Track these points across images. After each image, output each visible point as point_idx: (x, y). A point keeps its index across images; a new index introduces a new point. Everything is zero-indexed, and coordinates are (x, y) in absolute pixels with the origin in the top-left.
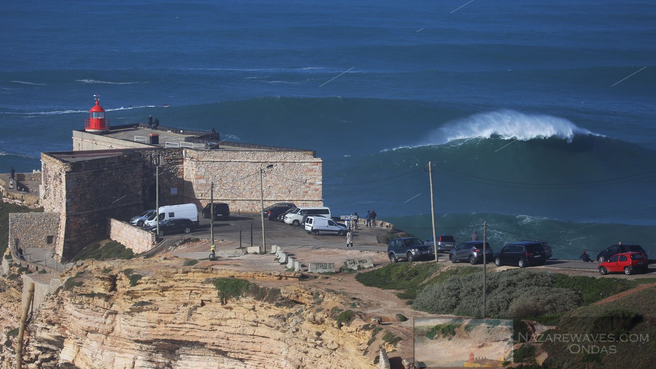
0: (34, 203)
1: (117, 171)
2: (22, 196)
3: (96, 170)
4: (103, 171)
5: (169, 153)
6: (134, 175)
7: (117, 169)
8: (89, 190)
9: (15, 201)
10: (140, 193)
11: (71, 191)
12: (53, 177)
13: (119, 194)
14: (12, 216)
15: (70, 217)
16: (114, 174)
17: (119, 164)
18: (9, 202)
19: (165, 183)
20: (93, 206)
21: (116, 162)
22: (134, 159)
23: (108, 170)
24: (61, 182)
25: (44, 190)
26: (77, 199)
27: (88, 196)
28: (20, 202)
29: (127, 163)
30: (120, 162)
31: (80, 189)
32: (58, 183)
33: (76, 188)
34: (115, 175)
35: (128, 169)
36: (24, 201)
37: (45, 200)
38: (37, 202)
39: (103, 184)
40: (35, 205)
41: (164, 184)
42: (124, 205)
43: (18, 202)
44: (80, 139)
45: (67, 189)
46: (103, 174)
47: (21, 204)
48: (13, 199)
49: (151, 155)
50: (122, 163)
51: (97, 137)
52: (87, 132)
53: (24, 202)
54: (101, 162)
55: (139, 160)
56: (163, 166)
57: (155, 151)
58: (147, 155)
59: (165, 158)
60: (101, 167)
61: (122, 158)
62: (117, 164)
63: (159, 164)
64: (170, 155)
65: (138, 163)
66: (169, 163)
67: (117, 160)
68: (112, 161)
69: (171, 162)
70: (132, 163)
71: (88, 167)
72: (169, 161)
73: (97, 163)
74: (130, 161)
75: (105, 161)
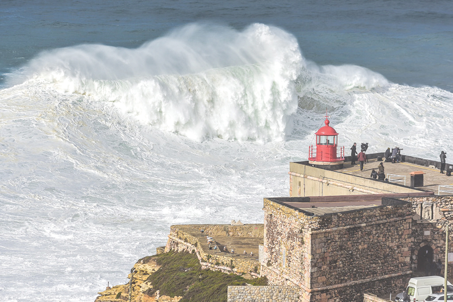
0: (251, 272)
1: (378, 228)
2: (232, 261)
3: (351, 226)
4: (360, 227)
5: (446, 202)
6: (400, 233)
7: (379, 225)
8: (342, 254)
9: (220, 267)
10: (408, 260)
11: (317, 256)
12: (285, 235)
13: (379, 261)
14: (232, 290)
15: (315, 293)
16: (374, 232)
17: (382, 217)
18: (211, 269)
19: (439, 245)
20: (346, 278)
21: (377, 215)
22: (401, 211)
23: (366, 226)
24: (303, 243)
25: (269, 254)
26: (325, 267)
27: (340, 264)
28: (229, 269)
29: (392, 216)
30: (383, 216)
31: (329, 253)
32: (296, 243)
33: (324, 252)
34: (375, 235)
35: (393, 226)
36: (233, 267)
37: (270, 268)
38: (256, 270)
39: (360, 247)
40: (252, 274)
41: (438, 247)
42: (387, 276)
43: (225, 269)
44: (302, 176)
45: (313, 253)
46: (360, 233)
47: (229, 271)
48: (218, 264)
49: (422, 204)
50: (385, 217)
51: (329, 174)
52: (311, 165)
53: (235, 270)
54: (357, 215)
55: (408, 213)
56: (437, 220)
57: (427, 199)
58: (417, 205)
59: (441, 209)
60: (358, 222)
61: (385, 210)
62: (378, 218)
63: (432, 218)
64: (447, 205)
65: (407, 217)
66: (446, 216)
67: (379, 212)
68: (371, 213)
69: (449, 215)
70: (399, 216)
71: (341, 222)
72: (445, 213)
73: (353, 216)
74: (395, 214)
75: (362, 214)
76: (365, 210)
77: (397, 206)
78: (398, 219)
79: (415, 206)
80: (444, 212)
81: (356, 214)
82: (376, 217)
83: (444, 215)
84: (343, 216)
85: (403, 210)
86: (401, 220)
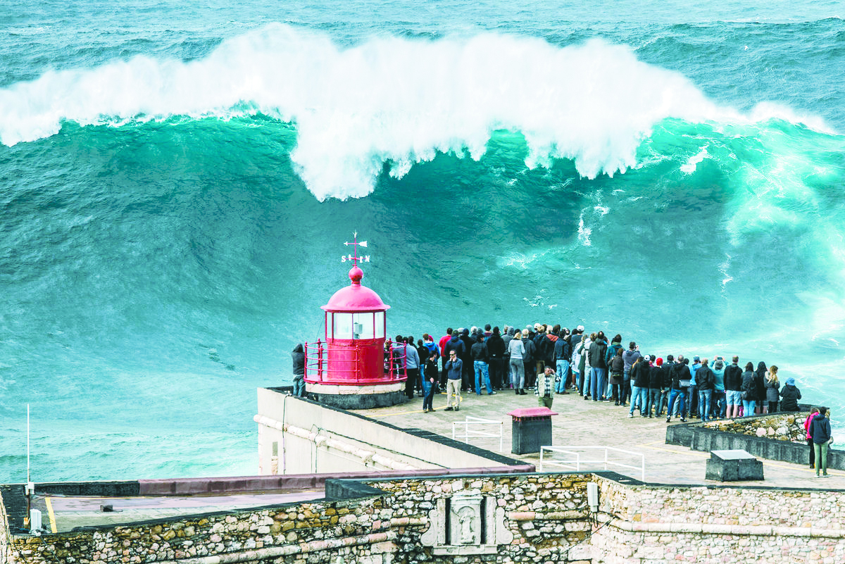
5: (526, 492)
17: (281, 538)
21: (264, 530)
22: (350, 518)
29: (318, 534)
30: (285, 532)
44: (280, 426)
49: (448, 499)
50: (293, 536)
54: (190, 530)
55: (377, 525)
56: (499, 547)
57: (467, 485)
58: (434, 502)
59: (511, 515)
60: (193, 551)
61: (293, 516)
62: (269, 540)
63: (483, 541)
64: (532, 502)
65: (372, 537)
66: (529, 534)
67: (271, 521)
68: (242, 526)
69: (537, 533)
70: (345, 534)
71: (126, 552)
72: (525, 526)
73: (172, 534)
74: (330, 526)
75: (208, 526)
76: (219, 515)
77: (338, 505)
78: (338, 543)
79: (429, 505)
80: (520, 522)
81: (183, 528)
82: (261, 535)
83: (523, 532)
84: (135, 535)
85: (358, 516)
86: (351, 546)
